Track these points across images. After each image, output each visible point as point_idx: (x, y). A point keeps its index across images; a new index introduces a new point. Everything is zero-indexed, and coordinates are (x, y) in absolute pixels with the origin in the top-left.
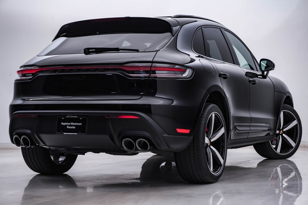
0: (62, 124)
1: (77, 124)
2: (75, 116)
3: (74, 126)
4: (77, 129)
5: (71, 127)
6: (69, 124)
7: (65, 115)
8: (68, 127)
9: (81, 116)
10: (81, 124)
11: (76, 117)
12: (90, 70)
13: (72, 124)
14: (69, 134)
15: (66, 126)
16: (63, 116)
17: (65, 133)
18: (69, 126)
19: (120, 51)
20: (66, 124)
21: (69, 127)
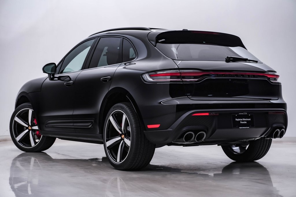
0: (236, 120)
1: (247, 119)
3: (246, 121)
5: (244, 123)
6: (242, 120)
7: (237, 112)
9: (249, 113)
10: (250, 119)
11: (246, 114)
13: (244, 119)
14: (243, 128)
15: (240, 121)
17: (240, 127)
21: (242, 123)
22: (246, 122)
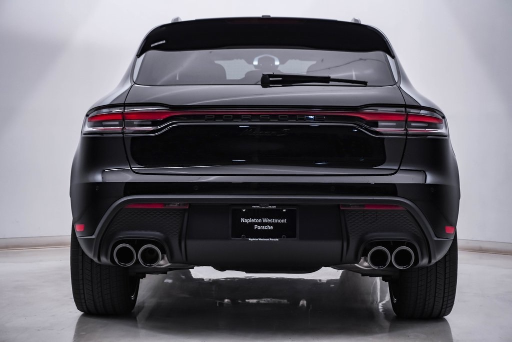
0: (243, 220)
1: (277, 221)
2: (271, 205)
3: (270, 224)
4: (278, 231)
5: (264, 228)
6: (259, 221)
7: (248, 204)
8: (256, 227)
9: (284, 206)
10: (285, 221)
11: (273, 207)
12: (298, 117)
13: (265, 220)
14: (260, 239)
15: (252, 224)
16: (244, 205)
17: (251, 238)
18: (259, 224)
19: (331, 83)
20: (252, 221)
21: (259, 228)
22: (271, 228)
